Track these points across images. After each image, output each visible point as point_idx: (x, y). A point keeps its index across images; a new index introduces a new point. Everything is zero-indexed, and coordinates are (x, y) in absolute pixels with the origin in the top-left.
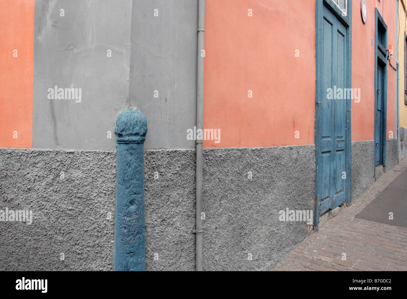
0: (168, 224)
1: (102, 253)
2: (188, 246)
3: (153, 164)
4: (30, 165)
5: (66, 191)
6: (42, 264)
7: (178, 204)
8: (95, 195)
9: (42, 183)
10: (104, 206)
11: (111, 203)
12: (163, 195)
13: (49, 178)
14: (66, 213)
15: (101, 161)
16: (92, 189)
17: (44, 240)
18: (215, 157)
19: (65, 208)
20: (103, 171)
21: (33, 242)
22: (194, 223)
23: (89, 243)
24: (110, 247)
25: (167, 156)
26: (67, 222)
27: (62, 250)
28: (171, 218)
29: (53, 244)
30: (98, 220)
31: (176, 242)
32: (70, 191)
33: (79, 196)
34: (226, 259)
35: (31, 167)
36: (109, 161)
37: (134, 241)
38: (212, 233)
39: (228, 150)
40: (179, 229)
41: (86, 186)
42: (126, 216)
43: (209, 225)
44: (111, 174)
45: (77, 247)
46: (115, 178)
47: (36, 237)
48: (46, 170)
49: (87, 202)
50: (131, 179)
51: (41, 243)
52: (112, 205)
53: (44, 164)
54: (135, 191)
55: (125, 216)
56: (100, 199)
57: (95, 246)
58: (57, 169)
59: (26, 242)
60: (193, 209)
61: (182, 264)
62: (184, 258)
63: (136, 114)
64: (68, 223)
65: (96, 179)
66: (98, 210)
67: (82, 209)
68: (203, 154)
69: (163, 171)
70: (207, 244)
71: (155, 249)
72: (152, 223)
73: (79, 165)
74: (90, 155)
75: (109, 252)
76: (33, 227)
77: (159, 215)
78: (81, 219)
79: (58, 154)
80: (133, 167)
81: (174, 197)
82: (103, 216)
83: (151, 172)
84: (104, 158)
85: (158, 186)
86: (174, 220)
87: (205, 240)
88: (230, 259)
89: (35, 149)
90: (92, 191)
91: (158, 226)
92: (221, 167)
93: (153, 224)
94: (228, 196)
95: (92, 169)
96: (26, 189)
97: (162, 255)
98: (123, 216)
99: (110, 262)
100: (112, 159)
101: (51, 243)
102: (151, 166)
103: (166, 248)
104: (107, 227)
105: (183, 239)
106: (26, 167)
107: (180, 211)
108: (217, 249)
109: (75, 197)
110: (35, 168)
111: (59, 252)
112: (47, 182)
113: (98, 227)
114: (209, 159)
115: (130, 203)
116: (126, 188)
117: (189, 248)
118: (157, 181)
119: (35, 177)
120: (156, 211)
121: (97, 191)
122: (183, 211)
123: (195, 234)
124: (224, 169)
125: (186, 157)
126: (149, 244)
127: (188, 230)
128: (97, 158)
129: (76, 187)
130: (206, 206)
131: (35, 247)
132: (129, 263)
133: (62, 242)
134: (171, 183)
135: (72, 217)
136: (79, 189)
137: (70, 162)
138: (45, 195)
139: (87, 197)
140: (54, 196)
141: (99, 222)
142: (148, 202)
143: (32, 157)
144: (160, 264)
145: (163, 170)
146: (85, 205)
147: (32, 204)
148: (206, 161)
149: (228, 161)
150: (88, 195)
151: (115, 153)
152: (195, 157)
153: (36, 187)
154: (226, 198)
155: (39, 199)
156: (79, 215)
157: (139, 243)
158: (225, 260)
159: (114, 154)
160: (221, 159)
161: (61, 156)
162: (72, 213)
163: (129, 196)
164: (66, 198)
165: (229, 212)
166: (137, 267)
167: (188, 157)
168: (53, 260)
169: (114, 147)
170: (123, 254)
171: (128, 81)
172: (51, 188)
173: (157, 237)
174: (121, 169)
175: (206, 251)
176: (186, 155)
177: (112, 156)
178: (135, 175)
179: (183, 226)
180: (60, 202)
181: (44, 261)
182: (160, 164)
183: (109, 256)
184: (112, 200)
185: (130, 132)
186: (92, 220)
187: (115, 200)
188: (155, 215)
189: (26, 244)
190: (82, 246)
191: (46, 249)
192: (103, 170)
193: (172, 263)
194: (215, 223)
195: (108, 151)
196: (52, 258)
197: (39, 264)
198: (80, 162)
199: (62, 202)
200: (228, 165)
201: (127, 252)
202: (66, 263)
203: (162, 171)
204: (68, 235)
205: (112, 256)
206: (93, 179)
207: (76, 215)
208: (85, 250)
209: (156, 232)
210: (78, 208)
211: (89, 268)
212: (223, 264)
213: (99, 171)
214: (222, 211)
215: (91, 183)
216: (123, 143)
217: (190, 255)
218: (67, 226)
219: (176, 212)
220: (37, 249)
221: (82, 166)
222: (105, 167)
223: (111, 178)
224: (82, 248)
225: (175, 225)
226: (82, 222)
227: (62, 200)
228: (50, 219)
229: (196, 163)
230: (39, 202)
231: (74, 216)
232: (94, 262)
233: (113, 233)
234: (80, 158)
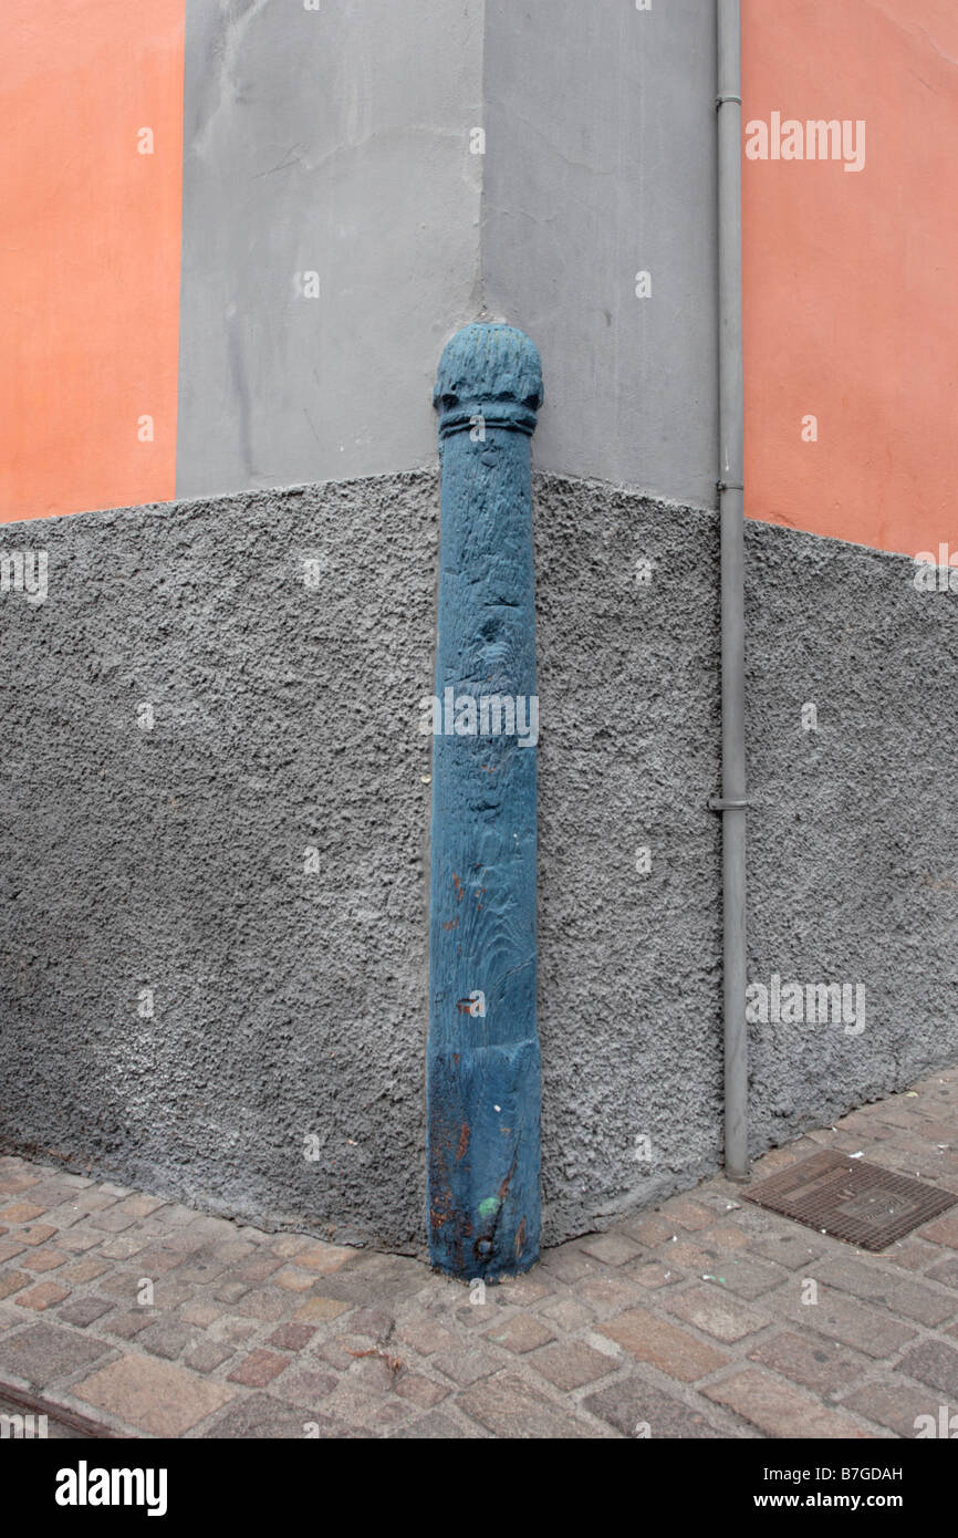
0: (620, 753)
1: (390, 824)
2: (692, 853)
3: (566, 527)
4: (168, 554)
5: (276, 623)
6: (201, 877)
7: (655, 691)
8: (369, 623)
9: (202, 606)
10: (399, 657)
11: (421, 644)
12: (603, 644)
13: (224, 587)
14: (275, 698)
15: (388, 507)
16: (359, 606)
17: (209, 795)
18: (792, 561)
19: (273, 681)
20: (396, 540)
21: (175, 804)
22: (713, 775)
23: (348, 791)
24: (416, 800)
25: (616, 511)
26: (279, 726)
27: (264, 824)
28: (630, 732)
29: (234, 807)
30: (377, 710)
31: (649, 826)
32: (291, 623)
33: (317, 635)
34: (837, 944)
35: (170, 561)
36: (413, 504)
37: (499, 767)
38: (780, 832)
39: (839, 548)
40: (659, 779)
41: (340, 597)
42: (472, 678)
43: (770, 801)
44: (421, 548)
45: (309, 808)
46: (434, 559)
47: (182, 789)
48: (217, 562)
49: (343, 651)
50: (488, 550)
51: (198, 805)
52: (425, 651)
53: (211, 544)
54: (501, 592)
55: (467, 677)
56: (387, 637)
57: (367, 800)
58: (251, 554)
59: (155, 806)
60: (712, 726)
61: (673, 912)
62: (678, 891)
63: (504, 334)
64: (283, 729)
65: (373, 571)
66: (378, 673)
67: (328, 676)
68: (745, 538)
69: (600, 560)
70: (766, 867)
71: (573, 826)
72: (560, 731)
73: (317, 531)
74: (354, 492)
75: (413, 819)
76: (176, 754)
77: (589, 711)
78: (323, 712)
79: (254, 505)
80: (496, 509)
81: (642, 662)
82: (394, 693)
83: (559, 554)
84: (400, 496)
85: (583, 608)
86: (643, 743)
87: (755, 849)
88: (850, 949)
89: (182, 500)
90: (360, 613)
91: (585, 750)
92: (814, 601)
93: (564, 734)
94: (843, 715)
95: (360, 539)
96: (156, 632)
97: (597, 859)
98: (462, 679)
99: (417, 853)
100: (427, 494)
101: (227, 803)
102: (557, 531)
103: (614, 836)
104: (407, 731)
105: (676, 821)
106: (157, 562)
107: (664, 719)
108: (799, 896)
109: (305, 641)
110: (182, 560)
111: (254, 832)
112: (220, 601)
113: (379, 734)
114: (768, 559)
115: (485, 631)
116: (469, 581)
117: (698, 861)
118: (580, 589)
119: (182, 589)
120: (577, 696)
121: (376, 611)
122: (675, 721)
123: (719, 814)
124: (825, 614)
125: (683, 531)
126: (551, 803)
127: (692, 795)
128: (377, 500)
129: (308, 605)
130: (759, 728)
131: (181, 820)
132: (482, 844)
133: (261, 797)
134: (631, 611)
135: (294, 710)
136: (317, 611)
137: (290, 525)
138: (211, 645)
139: (344, 635)
140: (241, 645)
141: (380, 717)
142: (547, 653)
143: (174, 525)
144: (590, 886)
145: (600, 556)
146: (337, 665)
147: (172, 680)
148: (755, 564)
149: (839, 587)
150: (347, 625)
151: (434, 474)
152: (718, 540)
153: (184, 623)
154: (834, 719)
155: (193, 661)
156: (319, 698)
157: (516, 778)
158: (831, 946)
159: (433, 478)
160: (813, 572)
161: (261, 508)
162: (296, 694)
163: (481, 609)
164: (277, 647)
165: (847, 775)
166: (508, 861)
167: (691, 534)
168: (236, 859)
169: (431, 454)
170: (460, 812)
171: (476, 225)
172: (232, 621)
173: (581, 785)
174: (454, 519)
175: (762, 894)
176: (683, 522)
177: (424, 486)
178: (502, 538)
179: (676, 774)
180: (258, 663)
181: (207, 865)
182: (589, 530)
183: (413, 832)
184: (425, 637)
185: (486, 388)
186: (358, 711)
187: (435, 635)
188: (571, 706)
189: (152, 814)
190: (325, 806)
191: (212, 823)
192: (395, 536)
193: (633, 895)
194: (793, 798)
195: (411, 473)
196: (231, 854)
197: (191, 878)
198: (323, 519)
199: (263, 662)
200: (839, 602)
201: (475, 803)
202: (277, 867)
203: (596, 558)
204: (281, 770)
205: (422, 830)
206: (361, 573)
207: (306, 700)
208: (337, 817)
209: (575, 766)
210: (314, 676)
211: (349, 877)
212: (823, 959)
213: (383, 540)
214: (819, 764)
215: (355, 585)
216: (461, 430)
217: (702, 890)
218: (277, 741)
219: (648, 718)
220: (185, 828)
221: (328, 531)
222: (401, 527)
223: (420, 560)
224: (326, 812)
225: (644, 761)
226: (326, 722)
227: (264, 655)
228: (227, 722)
229: (719, 564)
230: (194, 669)
231: (302, 703)
232: (365, 857)
233: (426, 747)
234: (321, 507)
